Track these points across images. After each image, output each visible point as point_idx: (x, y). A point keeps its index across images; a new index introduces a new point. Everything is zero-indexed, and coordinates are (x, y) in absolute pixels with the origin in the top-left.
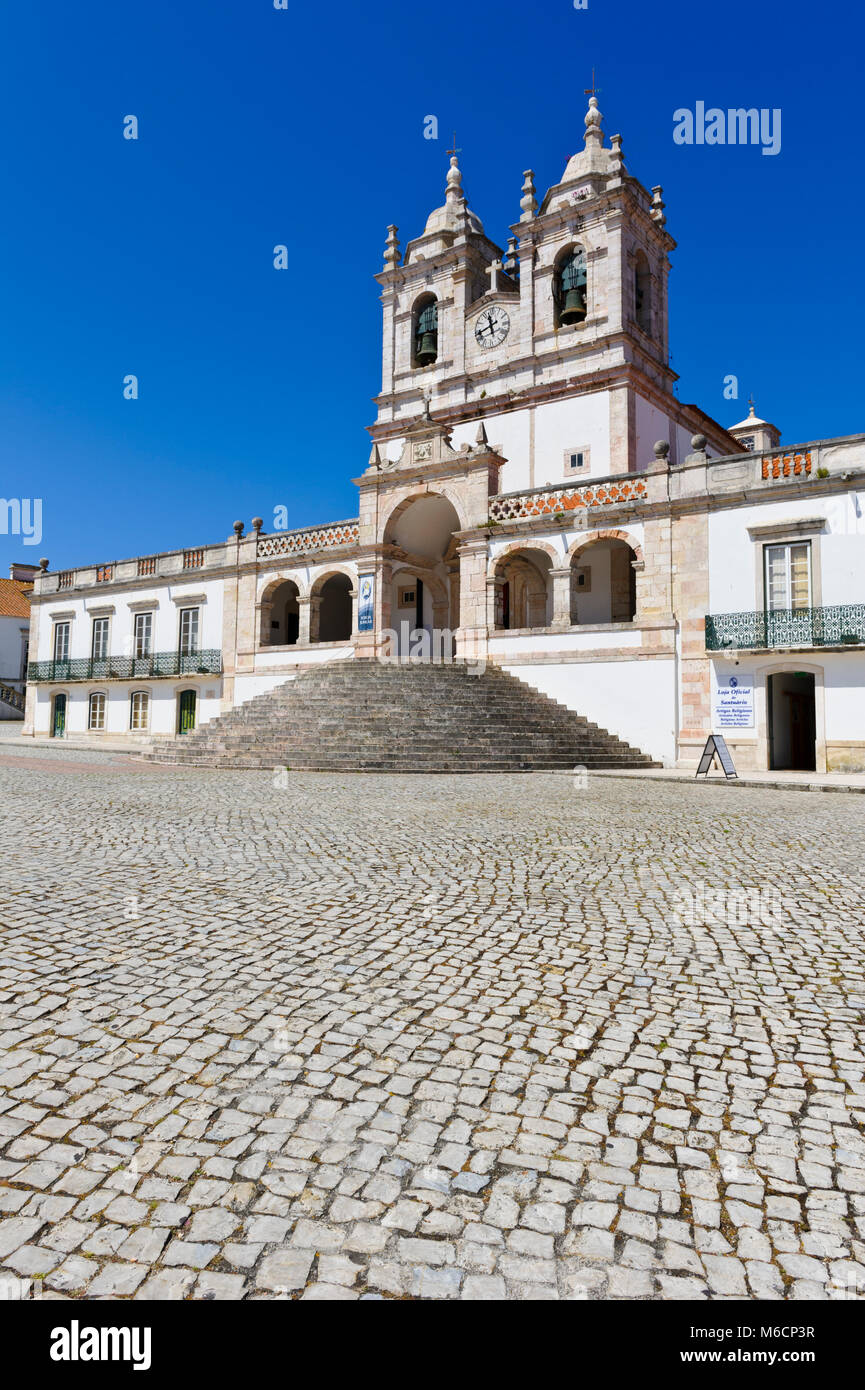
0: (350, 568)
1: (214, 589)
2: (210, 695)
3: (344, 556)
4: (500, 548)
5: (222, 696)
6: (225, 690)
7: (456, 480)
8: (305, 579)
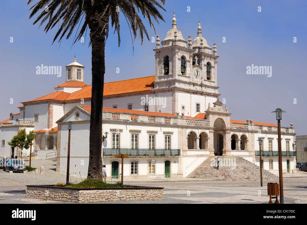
0: (207, 131)
1: (175, 131)
2: (175, 162)
3: (207, 129)
4: (232, 133)
5: (178, 162)
6: (179, 161)
7: (225, 117)
8: (198, 132)
